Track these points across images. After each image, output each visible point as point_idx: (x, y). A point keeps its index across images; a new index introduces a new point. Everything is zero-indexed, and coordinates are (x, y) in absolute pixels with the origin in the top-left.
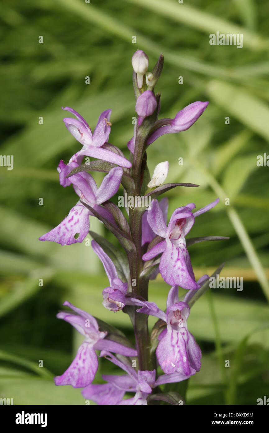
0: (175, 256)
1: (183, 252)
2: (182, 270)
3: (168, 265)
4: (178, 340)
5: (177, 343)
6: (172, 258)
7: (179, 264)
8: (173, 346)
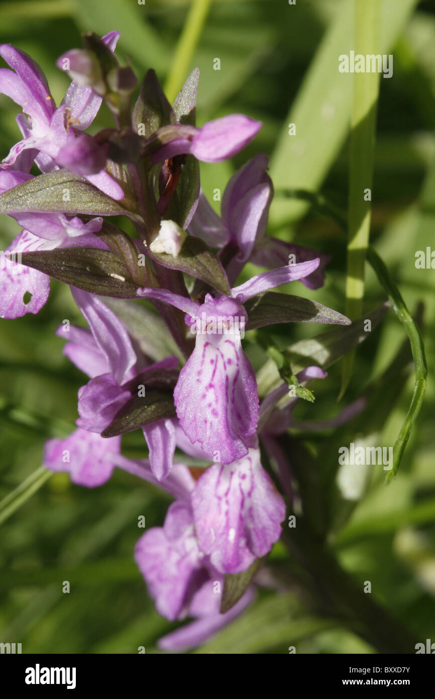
0: (206, 379)
1: (225, 368)
2: (215, 413)
3: (190, 391)
4: (229, 490)
5: (226, 494)
6: (198, 380)
7: (211, 395)
8: (220, 498)
